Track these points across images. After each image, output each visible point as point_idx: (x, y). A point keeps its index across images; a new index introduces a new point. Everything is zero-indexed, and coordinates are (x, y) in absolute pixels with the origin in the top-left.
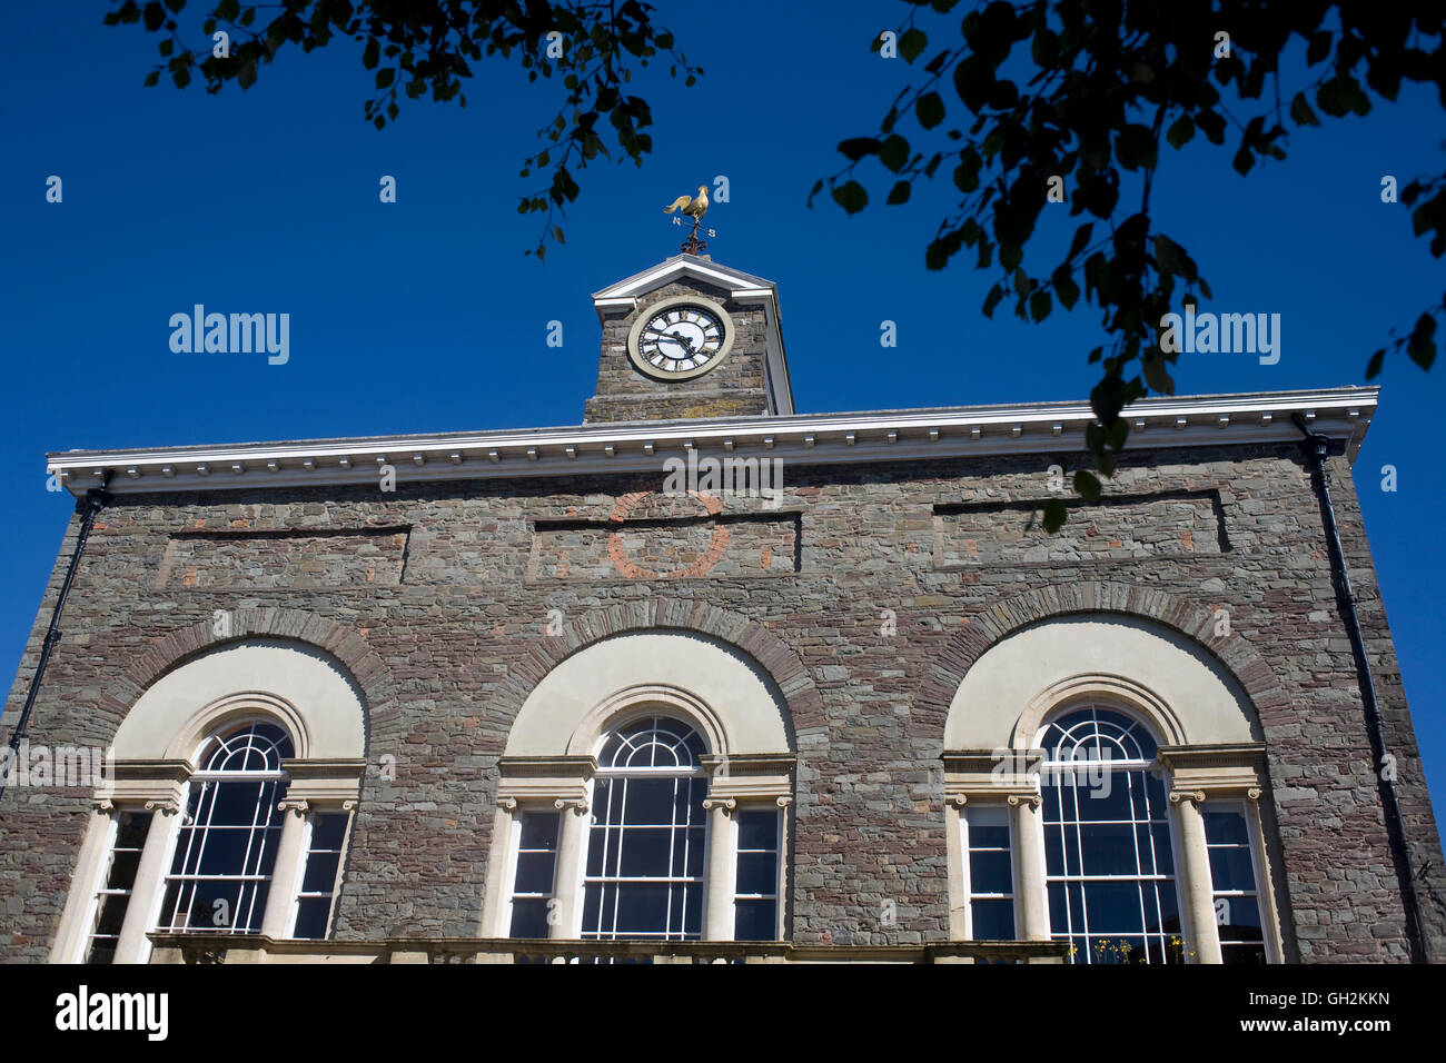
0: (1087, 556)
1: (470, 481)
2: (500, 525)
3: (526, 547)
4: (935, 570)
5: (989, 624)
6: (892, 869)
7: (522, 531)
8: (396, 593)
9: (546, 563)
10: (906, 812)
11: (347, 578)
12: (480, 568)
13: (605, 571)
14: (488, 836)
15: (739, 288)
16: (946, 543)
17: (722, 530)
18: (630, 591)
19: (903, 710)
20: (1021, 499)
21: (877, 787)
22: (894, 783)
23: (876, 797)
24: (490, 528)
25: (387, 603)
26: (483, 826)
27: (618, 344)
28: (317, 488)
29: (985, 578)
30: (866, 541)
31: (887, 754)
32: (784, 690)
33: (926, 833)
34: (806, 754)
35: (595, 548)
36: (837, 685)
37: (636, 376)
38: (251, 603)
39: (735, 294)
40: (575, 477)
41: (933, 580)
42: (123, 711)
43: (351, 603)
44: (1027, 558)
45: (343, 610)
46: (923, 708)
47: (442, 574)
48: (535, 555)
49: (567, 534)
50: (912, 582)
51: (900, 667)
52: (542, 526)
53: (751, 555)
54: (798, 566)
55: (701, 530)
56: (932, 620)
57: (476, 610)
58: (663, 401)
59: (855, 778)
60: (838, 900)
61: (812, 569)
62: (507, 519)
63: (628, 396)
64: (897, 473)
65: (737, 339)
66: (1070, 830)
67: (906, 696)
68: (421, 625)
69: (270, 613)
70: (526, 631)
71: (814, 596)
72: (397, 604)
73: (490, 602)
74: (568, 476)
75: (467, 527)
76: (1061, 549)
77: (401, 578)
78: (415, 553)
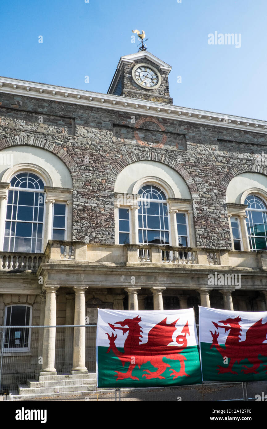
0: (251, 158)
1: (92, 107)
2: (103, 123)
3: (111, 131)
4: (219, 156)
5: (233, 172)
6: (218, 231)
7: (110, 126)
8: (74, 139)
9: (118, 137)
10: (219, 217)
11: (55, 131)
12: (98, 135)
13: (135, 142)
14: (114, 215)
15: (162, 65)
16: (221, 150)
18: (144, 149)
19: (216, 191)
20: (237, 141)
21: (212, 210)
22: (216, 209)
23: (212, 213)
24: (100, 123)
25: (72, 141)
26: (112, 212)
27: (129, 74)
28: (41, 99)
29: (231, 160)
30: (203, 145)
31: (213, 202)
32: (187, 182)
33: (225, 223)
34: (195, 200)
35: (131, 135)
36: (200, 183)
37: (135, 84)
38: (25, 134)
39: (161, 67)
40: (124, 112)
41: (220, 159)
43: (59, 139)
44: (239, 157)
45: (57, 141)
46: (221, 192)
47: (87, 135)
48: (114, 134)
49: (122, 129)
50: (214, 159)
51: (214, 180)
52: (115, 125)
53: (173, 144)
54: (186, 149)
55: (160, 134)
56: (220, 169)
57: (99, 147)
58: (145, 94)
59: (207, 207)
60: (207, 238)
61: (190, 151)
62: (105, 121)
63: (133, 91)
64: (209, 128)
65: (162, 81)
66: (251, 225)
67: (216, 188)
68: (83, 150)
69: (32, 138)
70: (115, 156)
71: (192, 158)
72: (74, 142)
73: (104, 145)
74: (122, 112)
75: (93, 122)
76: (246, 156)
77: (74, 134)
78: (77, 127)
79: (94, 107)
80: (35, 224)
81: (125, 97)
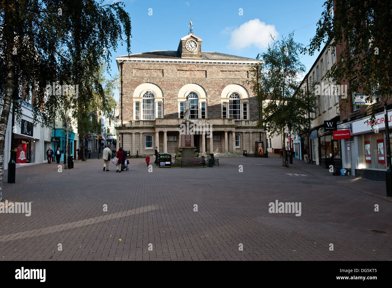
0: (235, 78)
5: (226, 84)
6: (216, 109)
7: (176, 71)
8: (163, 78)
11: (157, 76)
12: (172, 75)
13: (186, 76)
15: (199, 39)
16: (221, 75)
18: (189, 79)
19: (217, 94)
20: (229, 71)
23: (215, 102)
24: (173, 70)
27: (184, 46)
28: (151, 64)
29: (225, 79)
30: (214, 75)
31: (216, 98)
32: (206, 91)
33: (219, 106)
34: (208, 98)
35: (184, 73)
36: (211, 90)
37: (187, 50)
38: (146, 79)
40: (182, 64)
41: (220, 79)
42: (133, 91)
44: (229, 78)
45: (157, 80)
46: (219, 93)
47: (168, 76)
48: (178, 74)
49: (181, 71)
50: (218, 80)
51: (217, 89)
52: (178, 70)
53: (201, 75)
54: (206, 77)
56: (220, 84)
57: (172, 80)
58: (190, 55)
60: (212, 112)
61: (208, 77)
63: (186, 53)
64: (217, 66)
65: (198, 47)
66: (232, 105)
68: (167, 82)
69: (149, 80)
70: (178, 83)
71: (208, 81)
72: (163, 79)
73: (174, 79)
75: (170, 70)
76: (233, 77)
77: (163, 76)
78: (164, 73)
80: (152, 110)
81: (182, 58)
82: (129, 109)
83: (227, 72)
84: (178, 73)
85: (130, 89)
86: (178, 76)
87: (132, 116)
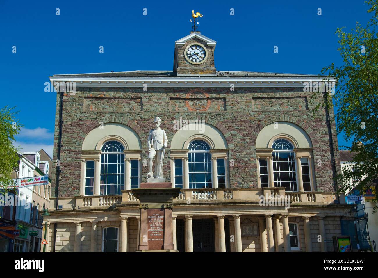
0: (281, 109)
1: (154, 87)
2: (162, 98)
3: (168, 103)
4: (253, 112)
5: (263, 123)
6: (247, 171)
7: (167, 100)
8: (142, 113)
9: (173, 107)
10: (249, 160)
11: (129, 109)
12: (159, 108)
13: (186, 109)
14: (170, 165)
15: (209, 42)
16: (254, 106)
17: (209, 101)
18: (192, 114)
19: (248, 140)
20: (269, 97)
21: (244, 155)
22: (247, 154)
23: (244, 157)
24: (160, 99)
25: (140, 115)
26: (169, 163)
27: (182, 54)
28: (118, 87)
29: (262, 114)
30: (239, 104)
31: (245, 149)
32: (225, 136)
33: (253, 164)
34: (230, 149)
35: (183, 104)
36: (235, 135)
37: (187, 63)
38: (109, 115)
39: (208, 44)
40: (177, 87)
41: (252, 114)
42: (83, 139)
43: (132, 115)
44: (270, 110)
45: (130, 117)
46: (251, 140)
47: (151, 109)
48: (170, 105)
49: (176, 101)
50: (248, 114)
51: (247, 132)
52: (171, 99)
53: (216, 107)
54: (225, 110)
55: (205, 101)
56: (253, 122)
58: (194, 70)
59: (240, 153)
60: (238, 176)
61: (229, 110)
62: (163, 97)
63: (185, 68)
64: (245, 90)
65: (208, 55)
66: (278, 163)
67: (248, 137)
68: (148, 120)
69: (113, 117)
70: (171, 122)
71: (229, 116)
72: (142, 115)
73: (163, 115)
74: (176, 87)
75: (154, 98)
76: (276, 108)
77: (142, 110)
78: (144, 104)
79: (155, 87)
80: (119, 175)
81: (178, 75)
82: (71, 174)
83: (265, 100)
84: (171, 103)
85: (76, 136)
86: (171, 110)
87: (78, 188)
